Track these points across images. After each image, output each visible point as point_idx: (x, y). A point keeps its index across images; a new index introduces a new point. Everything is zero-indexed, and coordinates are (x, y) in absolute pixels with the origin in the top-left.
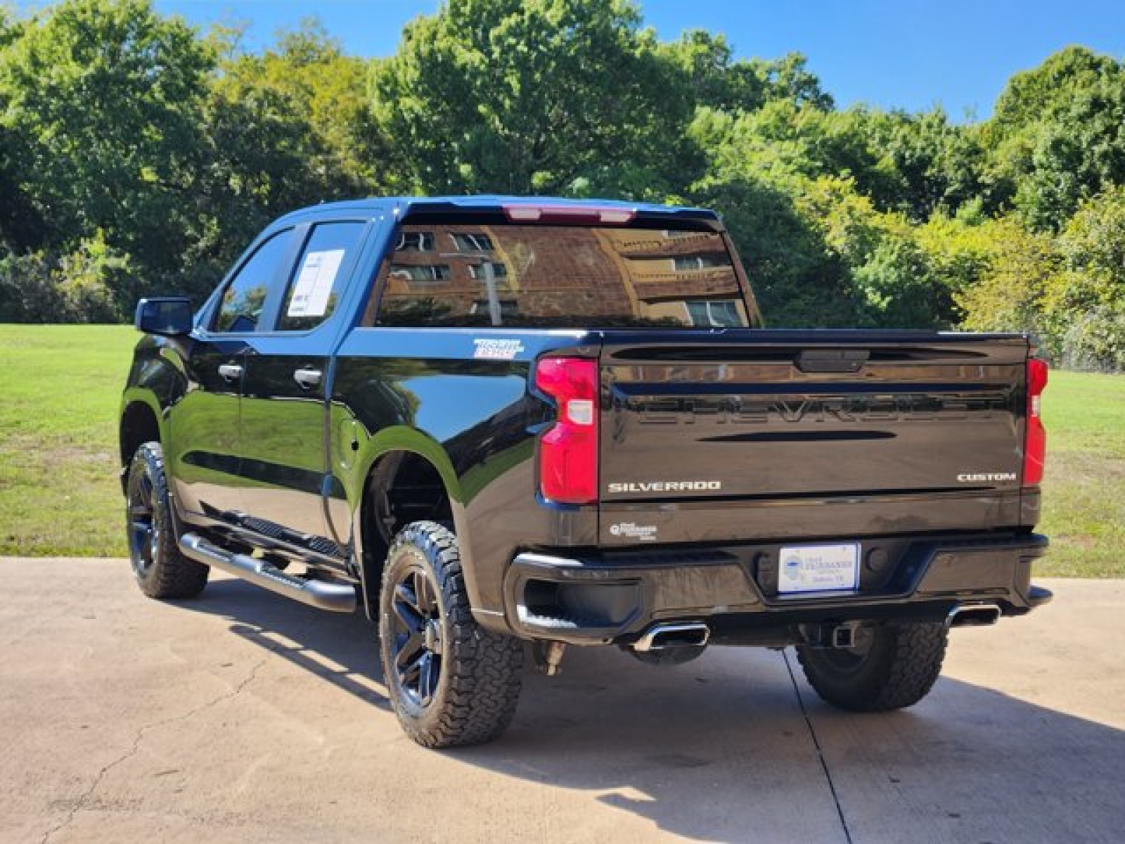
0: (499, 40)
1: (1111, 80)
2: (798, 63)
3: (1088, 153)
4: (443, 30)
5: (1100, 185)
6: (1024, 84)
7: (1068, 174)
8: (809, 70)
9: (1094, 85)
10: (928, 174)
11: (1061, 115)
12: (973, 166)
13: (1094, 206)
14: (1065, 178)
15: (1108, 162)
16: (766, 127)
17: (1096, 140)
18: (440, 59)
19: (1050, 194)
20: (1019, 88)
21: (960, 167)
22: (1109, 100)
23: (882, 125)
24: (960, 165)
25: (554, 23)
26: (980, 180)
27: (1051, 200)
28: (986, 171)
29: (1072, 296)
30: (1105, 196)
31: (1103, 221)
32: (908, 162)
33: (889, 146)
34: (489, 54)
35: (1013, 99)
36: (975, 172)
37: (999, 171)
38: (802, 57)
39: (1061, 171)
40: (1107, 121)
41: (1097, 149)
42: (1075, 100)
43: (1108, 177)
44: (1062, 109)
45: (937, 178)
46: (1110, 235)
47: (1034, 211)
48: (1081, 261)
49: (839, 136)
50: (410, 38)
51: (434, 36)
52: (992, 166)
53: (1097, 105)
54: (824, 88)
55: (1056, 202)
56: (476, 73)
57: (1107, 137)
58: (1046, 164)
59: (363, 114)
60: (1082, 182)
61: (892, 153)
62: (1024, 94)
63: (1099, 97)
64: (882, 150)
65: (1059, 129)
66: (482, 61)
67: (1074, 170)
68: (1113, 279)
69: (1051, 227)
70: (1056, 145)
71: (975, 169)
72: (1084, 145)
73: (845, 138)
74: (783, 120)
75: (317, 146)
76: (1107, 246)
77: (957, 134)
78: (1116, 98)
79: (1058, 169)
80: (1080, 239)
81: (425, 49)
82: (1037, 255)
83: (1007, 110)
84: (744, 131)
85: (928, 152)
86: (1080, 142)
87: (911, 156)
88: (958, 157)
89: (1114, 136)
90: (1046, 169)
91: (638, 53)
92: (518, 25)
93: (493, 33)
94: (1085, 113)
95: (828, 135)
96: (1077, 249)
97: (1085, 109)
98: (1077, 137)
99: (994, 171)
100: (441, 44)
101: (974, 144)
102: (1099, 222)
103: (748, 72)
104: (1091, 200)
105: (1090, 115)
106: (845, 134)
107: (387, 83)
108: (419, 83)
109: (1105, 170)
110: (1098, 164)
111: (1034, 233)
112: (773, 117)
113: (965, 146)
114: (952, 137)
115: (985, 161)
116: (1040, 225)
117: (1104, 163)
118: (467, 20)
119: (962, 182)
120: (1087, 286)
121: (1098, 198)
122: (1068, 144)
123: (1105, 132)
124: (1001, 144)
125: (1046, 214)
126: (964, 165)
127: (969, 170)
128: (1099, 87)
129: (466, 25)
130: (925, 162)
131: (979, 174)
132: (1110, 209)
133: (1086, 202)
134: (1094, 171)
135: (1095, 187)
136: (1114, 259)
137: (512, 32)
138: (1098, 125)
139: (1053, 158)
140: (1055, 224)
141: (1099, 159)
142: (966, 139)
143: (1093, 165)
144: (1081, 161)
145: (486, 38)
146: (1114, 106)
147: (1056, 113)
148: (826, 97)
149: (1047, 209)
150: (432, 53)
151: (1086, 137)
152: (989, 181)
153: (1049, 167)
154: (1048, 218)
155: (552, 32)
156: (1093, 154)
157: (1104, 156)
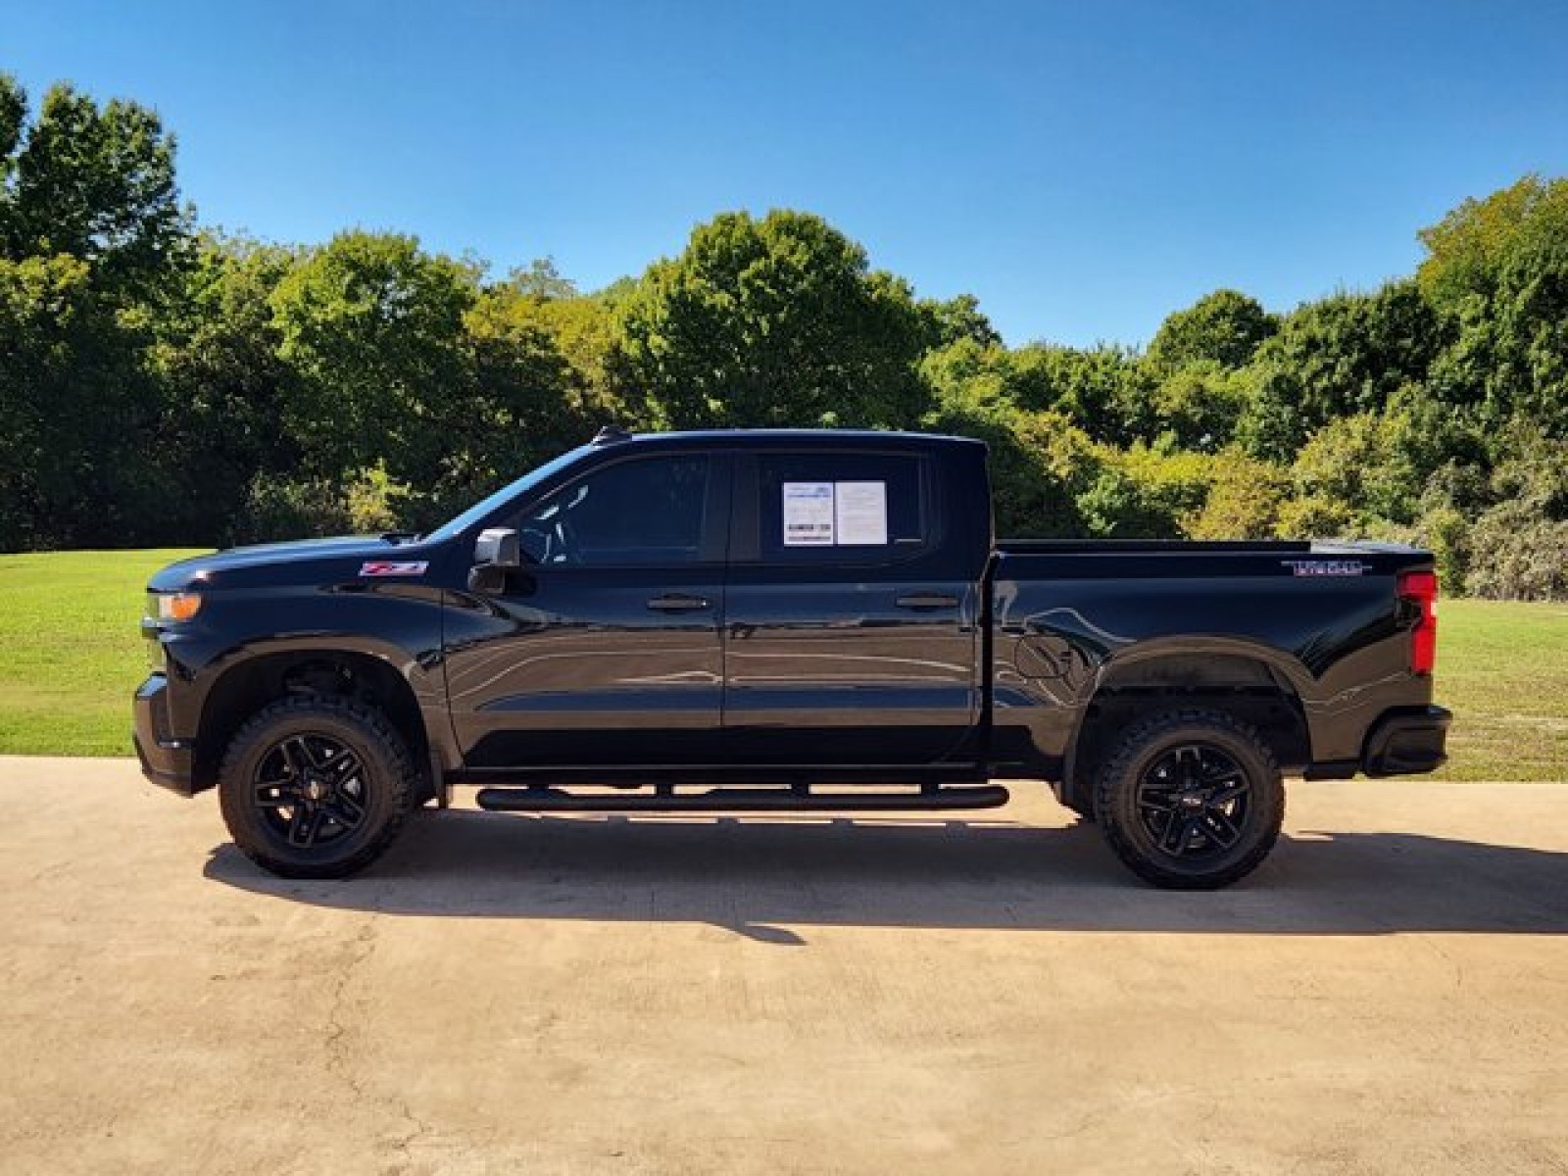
0: (748, 283)
2: (970, 304)
3: (1309, 389)
4: (691, 272)
5: (1324, 418)
6: (1179, 325)
7: (1289, 408)
8: (978, 311)
10: (1106, 407)
11: (1276, 354)
12: (1149, 400)
13: (1323, 438)
14: (1286, 412)
15: (1329, 397)
16: (955, 364)
17: (1315, 377)
18: (690, 300)
19: (1271, 426)
20: (1175, 328)
21: (1139, 401)
22: (1325, 340)
24: (1136, 400)
25: (800, 267)
26: (1158, 412)
27: (1273, 431)
28: (1162, 404)
30: (1333, 429)
31: (1335, 452)
32: (1090, 395)
33: (1070, 380)
34: (738, 296)
35: (1169, 339)
36: (1152, 406)
37: (1176, 404)
38: (972, 298)
39: (1283, 405)
40: (1324, 360)
41: (1317, 385)
43: (1331, 411)
45: (1115, 411)
46: (1343, 464)
47: (1254, 441)
49: (1028, 372)
50: (658, 280)
51: (682, 279)
54: (992, 327)
55: (1277, 433)
56: (726, 312)
57: (1326, 374)
58: (1266, 399)
59: (616, 350)
60: (1304, 415)
61: (1073, 387)
62: (1181, 334)
64: (1063, 384)
65: (1276, 368)
66: (730, 303)
67: (1295, 404)
70: (1277, 382)
71: (1152, 402)
72: (1304, 381)
73: (1033, 374)
74: (973, 357)
75: (577, 380)
76: (1342, 474)
77: (1134, 369)
78: (1333, 338)
79: (1279, 403)
80: (1314, 467)
81: (674, 291)
82: (1262, 484)
83: (1164, 349)
84: (935, 368)
85: (1107, 385)
86: (1300, 379)
87: (1091, 389)
88: (1135, 392)
89: (1332, 373)
90: (1266, 403)
91: (874, 296)
92: (766, 268)
93: (743, 274)
94: (1300, 353)
95: (1018, 370)
96: (1310, 477)
99: (1168, 404)
100: (690, 286)
101: (1149, 379)
102: (1330, 452)
103: (927, 313)
104: (1319, 432)
105: (1306, 354)
107: (633, 320)
108: (669, 322)
109: (1327, 404)
110: (1319, 399)
111: (1256, 462)
112: (958, 356)
113: (1140, 380)
114: (1129, 372)
115: (1160, 395)
116: (1261, 455)
117: (1325, 398)
118: (715, 263)
119: (1139, 414)
121: (1326, 430)
122: (1288, 381)
123: (1322, 370)
125: (1268, 445)
126: (1141, 399)
127: (1146, 405)
129: (713, 268)
130: (1105, 395)
131: (1157, 406)
133: (1314, 434)
134: (1315, 405)
135: (1320, 420)
137: (758, 275)
138: (1315, 363)
139: (1274, 393)
141: (1320, 394)
142: (1143, 374)
143: (1313, 400)
144: (1301, 396)
146: (1329, 346)
147: (1270, 352)
148: (995, 336)
149: (1268, 440)
150: (682, 293)
151: (1304, 375)
152: (1165, 413)
153: (1270, 401)
154: (1269, 448)
155: (799, 277)
156: (1313, 389)
157: (1325, 391)
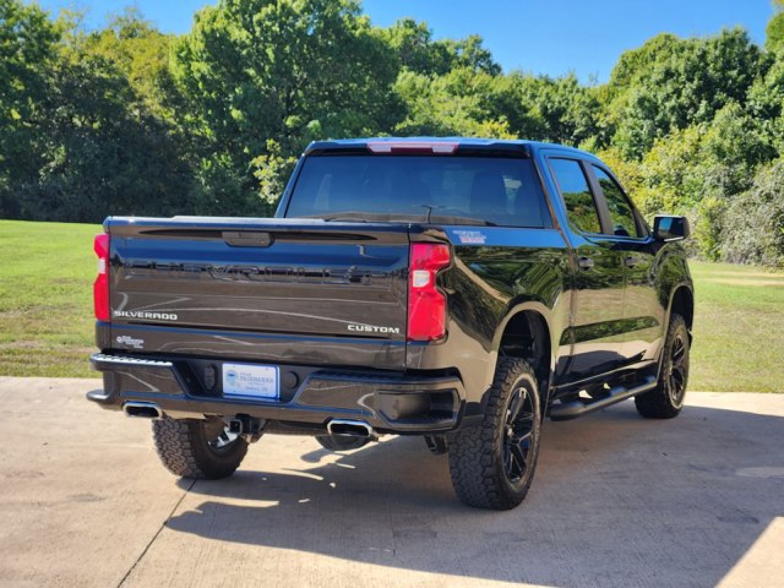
0: (260, 23)
1: (679, 57)
2: (477, 42)
3: (663, 107)
4: (221, 15)
5: (669, 129)
6: (630, 59)
7: (649, 122)
8: (484, 46)
9: (667, 61)
10: (562, 120)
11: (645, 80)
12: (593, 115)
13: (664, 143)
14: (647, 123)
15: (676, 113)
16: (452, 86)
17: (668, 98)
18: (218, 35)
19: (637, 135)
20: (627, 61)
21: (584, 116)
22: (677, 71)
23: (532, 86)
24: (584, 114)
25: (298, 11)
26: (597, 125)
27: (638, 139)
28: (601, 119)
29: (649, 204)
30: (672, 137)
31: (670, 154)
32: (550, 111)
33: (537, 100)
34: (253, 33)
35: (623, 69)
36: (594, 119)
37: (610, 119)
38: (479, 38)
39: (644, 119)
40: (676, 85)
41: (669, 104)
42: (655, 70)
43: (675, 123)
44: (646, 76)
45: (569, 123)
46: (674, 163)
47: (626, 146)
48: (656, 181)
49: (502, 93)
50: (199, 20)
51: (214, 19)
52: (606, 115)
53: (669, 74)
54: (495, 59)
55: (640, 140)
56: (243, 46)
57: (675, 96)
58: (634, 115)
59: (164, 72)
60: (659, 126)
61: (539, 105)
62: (630, 66)
63: (670, 68)
64: (532, 103)
65: (644, 91)
66: (248, 37)
67: (653, 119)
68: (676, 194)
69: (637, 158)
70: (641, 101)
71: (594, 117)
72: (660, 102)
73: (506, 95)
74: (464, 82)
75: (131, 96)
76: (672, 171)
77: (583, 93)
78: (681, 70)
79: (642, 118)
80: (654, 165)
81: (207, 29)
82: (628, 177)
83: (618, 77)
84: (437, 89)
85: (563, 104)
86: (657, 99)
87: (552, 107)
88: (584, 109)
89: (679, 96)
90: (634, 118)
91: (357, 33)
92: (274, 13)
93: (256, 18)
94: (660, 80)
95: (494, 92)
96: (652, 173)
97: (661, 77)
98: (655, 96)
99: (607, 119)
100: (218, 25)
101: (595, 99)
102: (667, 154)
103: (442, 48)
104: (663, 139)
105: (664, 81)
106: (506, 91)
107: (182, 50)
108: (204, 52)
109: (673, 119)
110: (669, 114)
111: (626, 161)
112: (456, 80)
113: (588, 101)
114: (580, 94)
115: (601, 111)
116: (630, 156)
117: (672, 114)
118: (238, 8)
119: (586, 126)
120: (659, 198)
121: (668, 138)
122: (649, 101)
123: (674, 93)
124: (613, 100)
125: (634, 149)
126: (587, 115)
127: (591, 118)
128: (670, 62)
129: (237, 12)
130: (561, 112)
131: (597, 120)
132: (675, 146)
133: (659, 140)
134: (666, 119)
135: (666, 129)
136: (677, 180)
137: (269, 17)
138: (669, 88)
139: (639, 110)
140: (640, 155)
141: (669, 111)
142: (589, 96)
143: (665, 115)
144: (657, 112)
145: (251, 21)
146: (680, 75)
147: (642, 79)
148: (496, 66)
149: (635, 145)
150: (213, 31)
151: (661, 95)
152: (603, 125)
153: (637, 116)
154: (635, 151)
155: (296, 17)
156: (665, 107)
157: (673, 109)
